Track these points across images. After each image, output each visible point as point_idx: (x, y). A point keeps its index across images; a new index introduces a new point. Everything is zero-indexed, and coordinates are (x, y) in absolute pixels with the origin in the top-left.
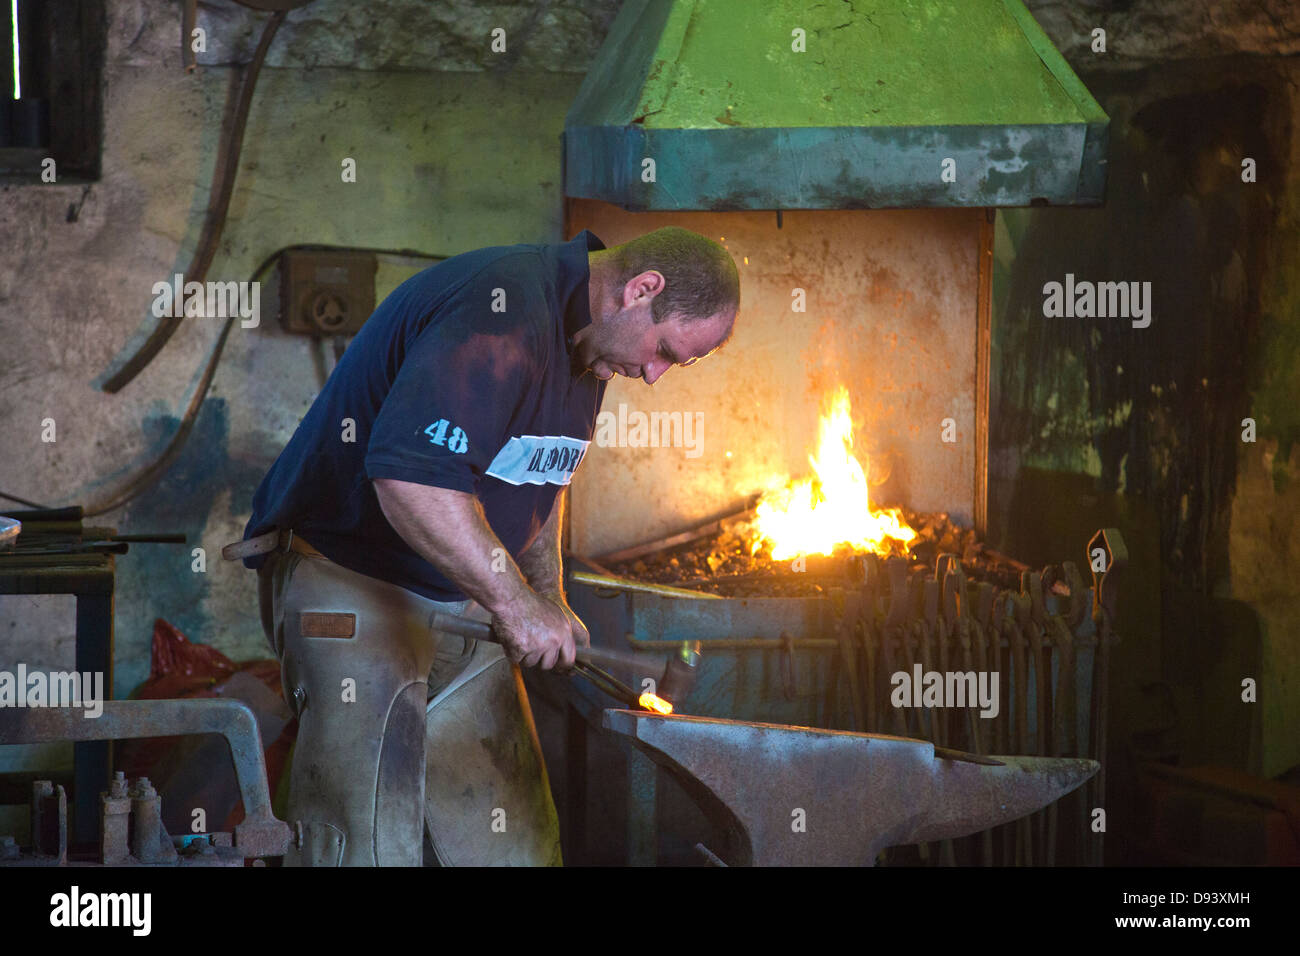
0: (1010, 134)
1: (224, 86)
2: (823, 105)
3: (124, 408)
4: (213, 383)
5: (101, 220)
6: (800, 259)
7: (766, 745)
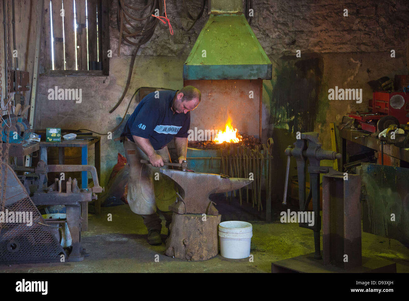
0: (254, 66)
1: (130, 59)
2: (220, 61)
3: (113, 116)
4: (128, 112)
5: (109, 83)
6: (227, 90)
7: (188, 175)
